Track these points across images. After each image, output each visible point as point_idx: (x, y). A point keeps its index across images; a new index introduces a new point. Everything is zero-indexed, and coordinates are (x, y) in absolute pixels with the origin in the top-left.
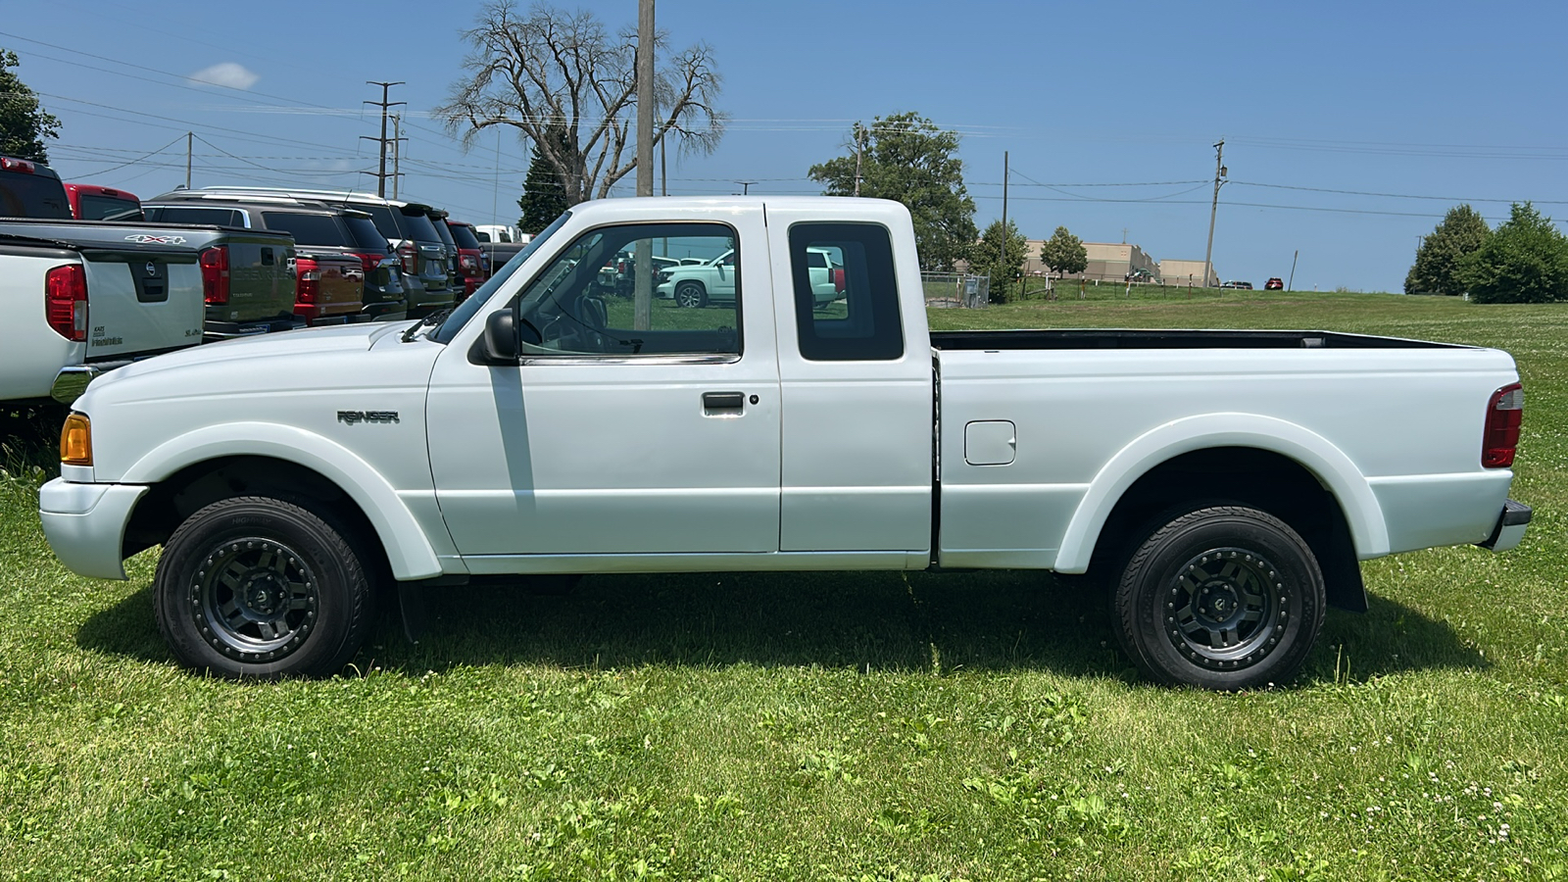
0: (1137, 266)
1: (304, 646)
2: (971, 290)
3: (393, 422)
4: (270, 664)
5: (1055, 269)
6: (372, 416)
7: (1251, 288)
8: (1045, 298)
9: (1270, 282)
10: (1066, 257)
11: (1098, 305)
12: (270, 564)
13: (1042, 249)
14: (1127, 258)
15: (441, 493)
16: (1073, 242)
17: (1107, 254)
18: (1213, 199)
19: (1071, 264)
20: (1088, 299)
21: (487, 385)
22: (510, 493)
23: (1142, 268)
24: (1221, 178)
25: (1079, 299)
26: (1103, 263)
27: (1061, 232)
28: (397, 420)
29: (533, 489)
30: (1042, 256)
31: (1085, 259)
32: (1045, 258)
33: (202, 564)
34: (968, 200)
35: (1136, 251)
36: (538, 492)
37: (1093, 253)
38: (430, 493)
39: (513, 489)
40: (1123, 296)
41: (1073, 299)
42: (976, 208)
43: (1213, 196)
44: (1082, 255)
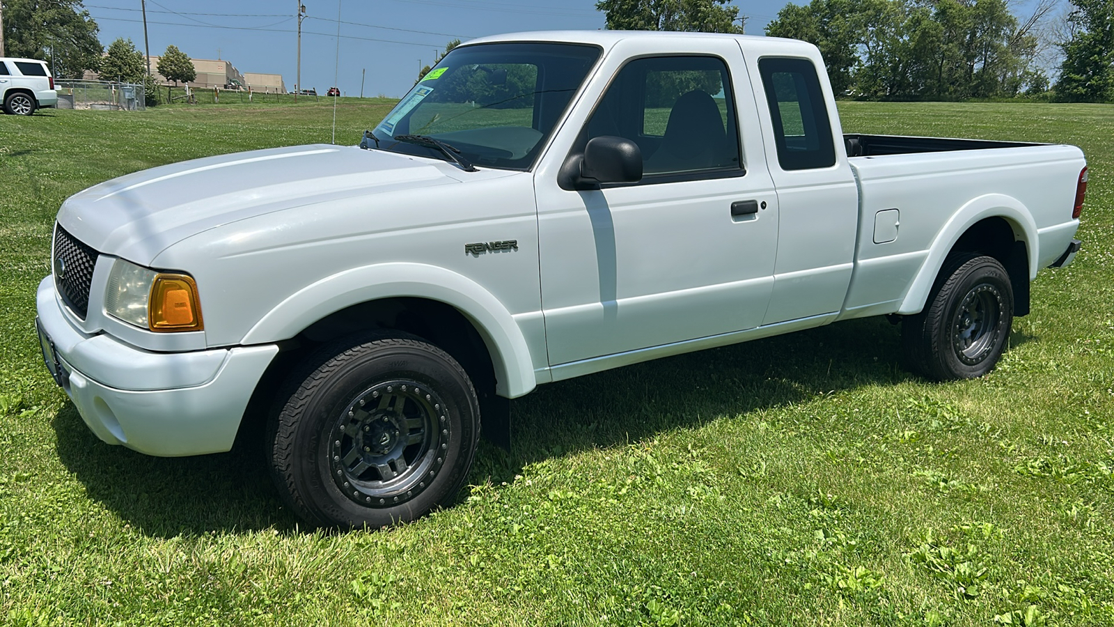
0: (231, 78)
1: (437, 478)
2: (129, 96)
3: (512, 250)
4: (407, 503)
5: (170, 79)
6: (497, 247)
7: (315, 95)
8: (187, 102)
9: (331, 91)
10: (179, 70)
11: (231, 108)
12: (390, 406)
13: (158, 63)
14: (224, 71)
15: (547, 312)
16: (184, 58)
17: (209, 69)
18: (298, 30)
19: (183, 75)
20: (222, 103)
21: (582, 209)
22: (599, 305)
23: (233, 80)
24: (301, 13)
25: (214, 103)
26: (206, 75)
27: (172, 50)
28: (516, 248)
29: (615, 299)
30: (158, 68)
31: (194, 72)
32: (162, 70)
33: (342, 417)
34: (91, 22)
35: (228, 66)
36: (619, 301)
37: (199, 67)
38: (538, 313)
39: (601, 301)
40: (248, 101)
41: (210, 103)
42: (99, 28)
43: (298, 27)
44: (191, 69)
